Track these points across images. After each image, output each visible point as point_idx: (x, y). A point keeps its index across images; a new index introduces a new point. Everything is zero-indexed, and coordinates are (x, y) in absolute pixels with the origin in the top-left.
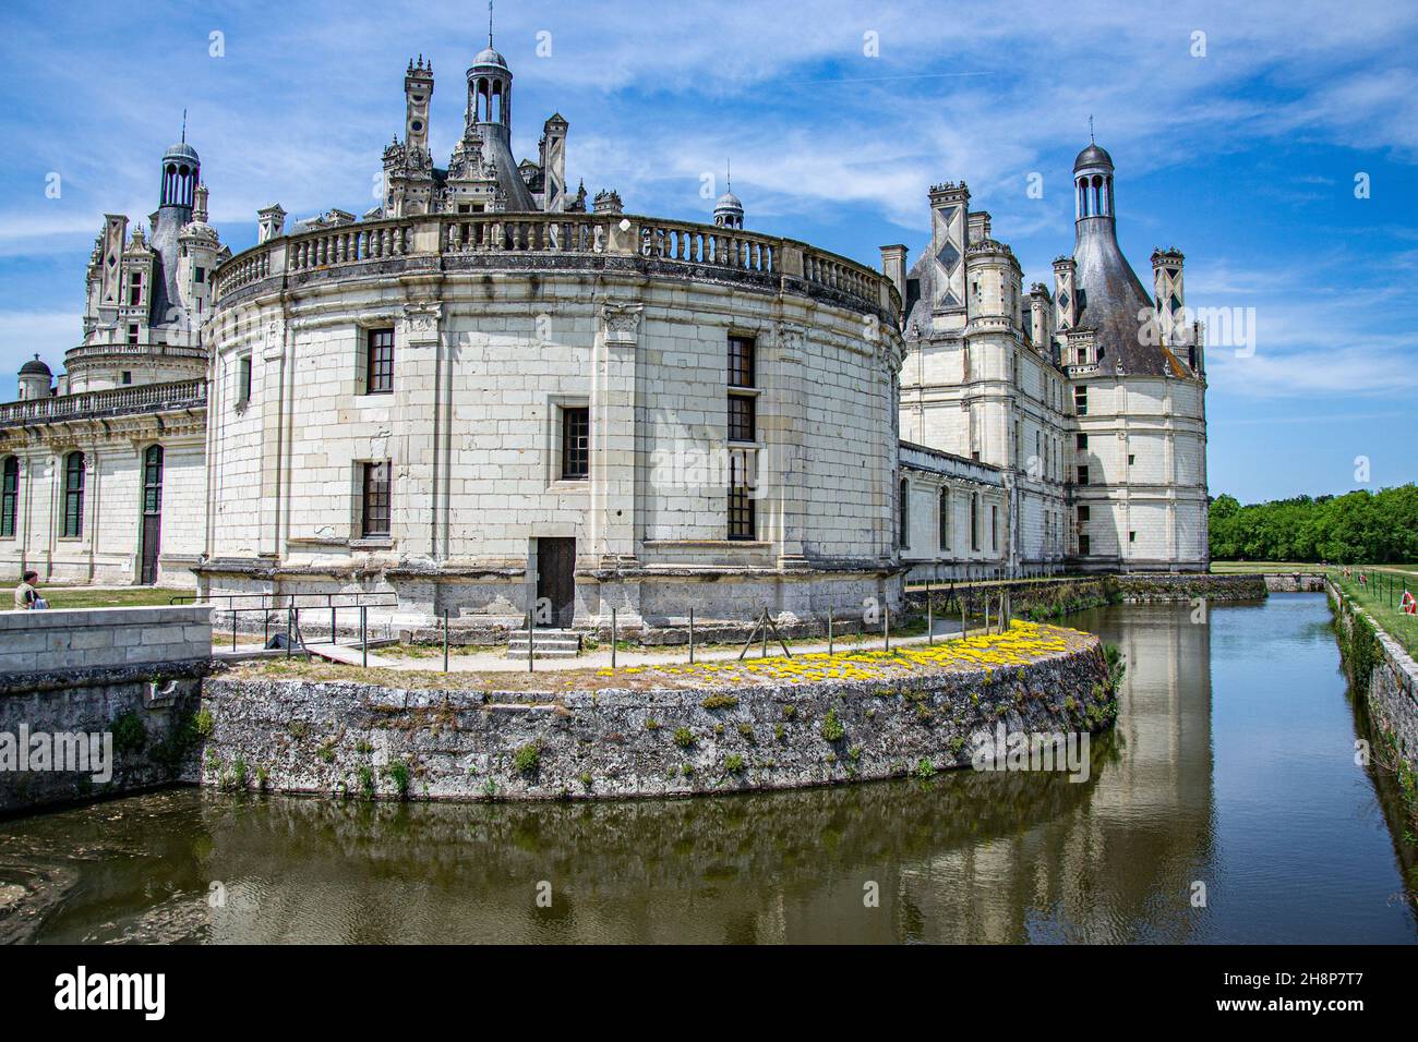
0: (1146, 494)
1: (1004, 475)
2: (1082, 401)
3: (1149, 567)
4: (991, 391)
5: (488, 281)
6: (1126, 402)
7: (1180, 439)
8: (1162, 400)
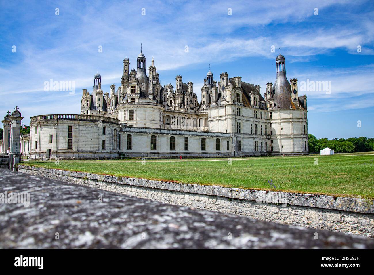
0: (286, 136)
1: (231, 135)
2: (271, 116)
3: (286, 154)
4: (229, 117)
5: (43, 122)
6: (280, 115)
7: (294, 124)
8: (289, 115)
